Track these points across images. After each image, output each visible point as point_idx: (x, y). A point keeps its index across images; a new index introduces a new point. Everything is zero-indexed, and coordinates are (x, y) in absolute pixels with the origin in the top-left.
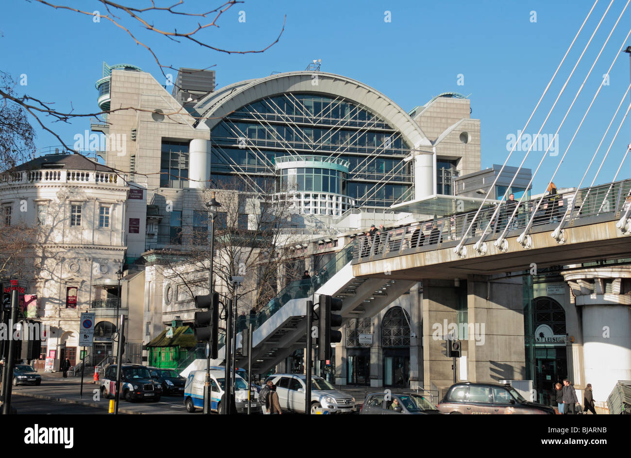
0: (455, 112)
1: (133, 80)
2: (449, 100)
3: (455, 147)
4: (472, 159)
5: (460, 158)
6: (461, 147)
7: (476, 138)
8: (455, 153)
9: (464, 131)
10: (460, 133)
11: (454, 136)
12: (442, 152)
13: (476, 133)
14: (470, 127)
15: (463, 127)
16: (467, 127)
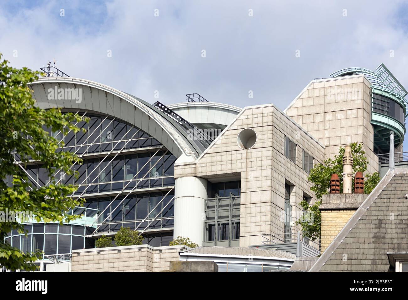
4: (256, 173)
5: (239, 174)
6: (239, 156)
7: (265, 136)
8: (229, 167)
9: (246, 127)
10: (239, 131)
11: (230, 141)
12: (209, 169)
13: (265, 128)
14: (256, 120)
15: (245, 121)
16: (250, 121)
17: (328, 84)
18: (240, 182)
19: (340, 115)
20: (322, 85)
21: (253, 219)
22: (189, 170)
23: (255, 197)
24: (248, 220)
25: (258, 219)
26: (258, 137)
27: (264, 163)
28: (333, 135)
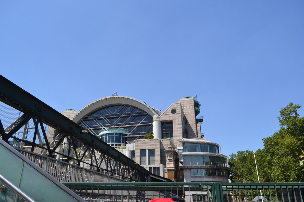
0: (187, 103)
1: (68, 113)
2: (188, 99)
3: (169, 116)
4: (177, 120)
5: (172, 120)
6: (172, 116)
7: (179, 111)
8: (169, 118)
9: (173, 108)
10: (171, 109)
11: (169, 112)
12: (163, 119)
13: (179, 109)
14: (176, 107)
15: (173, 107)
16: (174, 107)
17: (184, 100)
18: (172, 122)
19: (188, 107)
20: (182, 100)
21: (177, 132)
22: (157, 119)
23: (177, 126)
24: (176, 132)
25: (178, 132)
26: (177, 111)
27: (179, 117)
28: (186, 112)
